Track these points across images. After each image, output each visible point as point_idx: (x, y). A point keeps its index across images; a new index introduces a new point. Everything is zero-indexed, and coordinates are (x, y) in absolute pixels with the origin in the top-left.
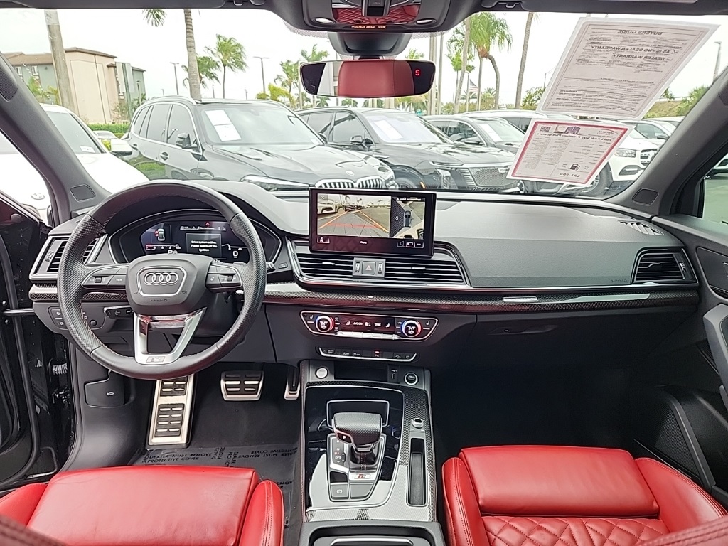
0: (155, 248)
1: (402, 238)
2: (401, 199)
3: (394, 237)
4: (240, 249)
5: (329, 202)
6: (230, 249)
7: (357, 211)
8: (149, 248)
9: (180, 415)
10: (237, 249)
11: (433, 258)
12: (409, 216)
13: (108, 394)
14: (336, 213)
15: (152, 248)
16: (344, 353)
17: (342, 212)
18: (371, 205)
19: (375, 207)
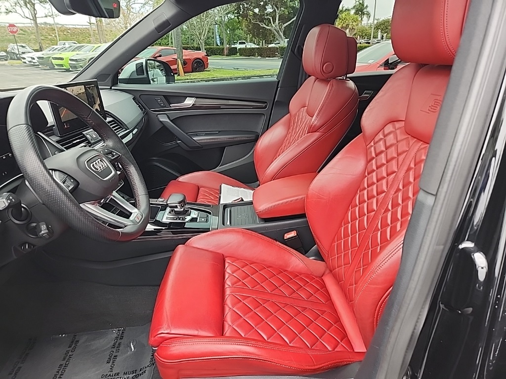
18: (78, 93)
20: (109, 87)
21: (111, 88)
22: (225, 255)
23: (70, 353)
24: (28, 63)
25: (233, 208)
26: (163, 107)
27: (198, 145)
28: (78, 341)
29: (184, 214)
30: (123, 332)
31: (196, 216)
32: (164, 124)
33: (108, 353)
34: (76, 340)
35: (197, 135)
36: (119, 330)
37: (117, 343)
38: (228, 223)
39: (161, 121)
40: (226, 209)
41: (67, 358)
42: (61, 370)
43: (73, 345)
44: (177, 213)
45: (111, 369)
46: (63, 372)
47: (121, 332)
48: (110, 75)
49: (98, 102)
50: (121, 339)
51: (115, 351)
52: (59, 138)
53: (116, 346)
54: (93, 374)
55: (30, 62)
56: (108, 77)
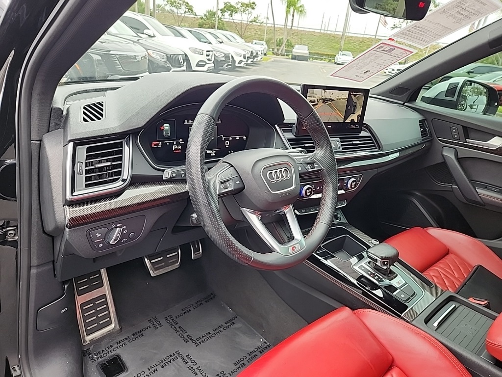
0: (160, 144)
1: (349, 122)
2: (354, 93)
3: (346, 122)
4: (231, 139)
5: (314, 95)
6: (223, 139)
7: (329, 102)
8: (155, 145)
9: (105, 306)
10: (228, 139)
11: (361, 135)
12: (356, 105)
13: (62, 311)
14: (317, 104)
15: (158, 144)
16: (312, 210)
17: (321, 104)
18: (337, 98)
19: (340, 99)
20: (402, 103)
21: (403, 104)
22: (397, 361)
23: (222, 329)
24: (387, 73)
25: (462, 307)
26: (455, 139)
27: (479, 200)
28: (234, 323)
29: (384, 274)
30: (266, 347)
31: (397, 286)
32: (444, 159)
33: (242, 355)
34: (233, 321)
35: (486, 188)
36: (265, 342)
37: (254, 354)
38: (436, 324)
39: (443, 155)
40: (451, 303)
41: (217, 330)
42: (206, 338)
43: (229, 324)
44: (377, 269)
45: (232, 372)
46: (206, 340)
47: (266, 345)
48: (410, 89)
49: (360, 112)
50: (260, 352)
51: (247, 359)
52: (294, 136)
53: (253, 355)
54: (219, 363)
55: (390, 72)
56: (406, 92)
